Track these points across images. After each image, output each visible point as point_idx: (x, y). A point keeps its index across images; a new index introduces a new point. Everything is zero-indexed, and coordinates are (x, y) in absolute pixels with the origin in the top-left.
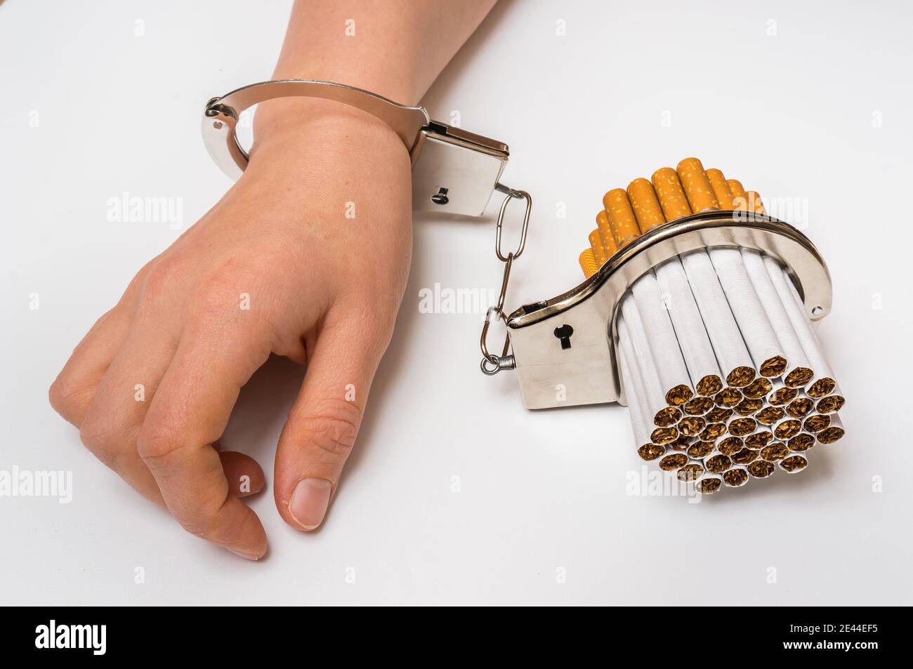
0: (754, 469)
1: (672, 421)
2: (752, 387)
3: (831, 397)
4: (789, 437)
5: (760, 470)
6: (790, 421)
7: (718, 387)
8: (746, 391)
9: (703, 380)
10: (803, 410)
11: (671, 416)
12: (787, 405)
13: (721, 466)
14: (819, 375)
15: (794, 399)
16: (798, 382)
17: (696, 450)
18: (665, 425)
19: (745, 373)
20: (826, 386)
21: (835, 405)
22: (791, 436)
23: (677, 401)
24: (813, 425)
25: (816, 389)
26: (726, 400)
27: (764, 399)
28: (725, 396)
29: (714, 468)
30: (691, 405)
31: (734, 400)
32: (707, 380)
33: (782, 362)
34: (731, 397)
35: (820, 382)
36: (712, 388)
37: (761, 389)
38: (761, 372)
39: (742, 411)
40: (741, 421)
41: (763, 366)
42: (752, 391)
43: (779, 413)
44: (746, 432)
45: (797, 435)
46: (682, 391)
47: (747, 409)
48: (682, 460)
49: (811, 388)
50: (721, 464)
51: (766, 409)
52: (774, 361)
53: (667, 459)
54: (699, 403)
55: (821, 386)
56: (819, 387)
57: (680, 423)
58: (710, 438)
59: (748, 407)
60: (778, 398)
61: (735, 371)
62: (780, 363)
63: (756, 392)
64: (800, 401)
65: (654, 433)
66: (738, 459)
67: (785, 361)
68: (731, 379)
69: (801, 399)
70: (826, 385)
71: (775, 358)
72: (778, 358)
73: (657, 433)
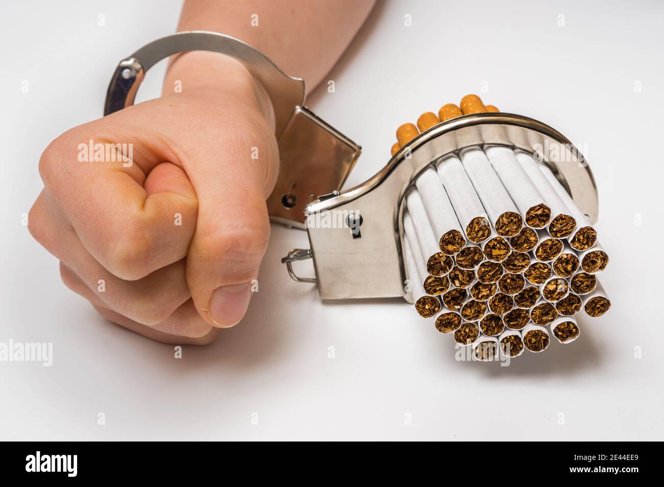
0: (530, 341)
1: (445, 270)
2: (519, 237)
3: (593, 253)
4: (558, 299)
5: (535, 343)
6: (557, 280)
7: (486, 232)
8: (514, 242)
9: (472, 222)
10: (569, 267)
11: (442, 264)
12: (554, 260)
13: (494, 328)
14: (581, 223)
15: (560, 255)
16: (562, 231)
17: (469, 310)
18: (438, 273)
19: (512, 220)
20: (588, 238)
21: (599, 263)
22: (560, 298)
23: (450, 248)
24: (580, 285)
25: (579, 240)
26: (495, 252)
27: (531, 253)
28: (494, 247)
29: (487, 329)
30: (462, 256)
31: (502, 252)
32: (477, 223)
33: (546, 210)
34: (500, 249)
35: (582, 231)
36: (481, 233)
37: (527, 241)
38: (528, 220)
39: (511, 267)
40: (510, 276)
41: (528, 213)
42: (519, 243)
43: (546, 270)
44: (515, 289)
45: (565, 297)
46: (454, 237)
47: (515, 265)
48: (456, 319)
49: (574, 238)
50: (494, 325)
51: (533, 266)
52: (539, 209)
53: (441, 318)
54: (470, 254)
55: (584, 236)
56: (581, 237)
57: (451, 272)
58: (482, 297)
59: (516, 262)
60: (545, 251)
61: (502, 216)
62: (544, 212)
63: (522, 244)
64: (565, 257)
65: (426, 281)
66: (511, 323)
67: (549, 210)
68: (500, 226)
69: (567, 255)
70: (588, 236)
71: (539, 206)
72: (541, 206)
73: (429, 281)
